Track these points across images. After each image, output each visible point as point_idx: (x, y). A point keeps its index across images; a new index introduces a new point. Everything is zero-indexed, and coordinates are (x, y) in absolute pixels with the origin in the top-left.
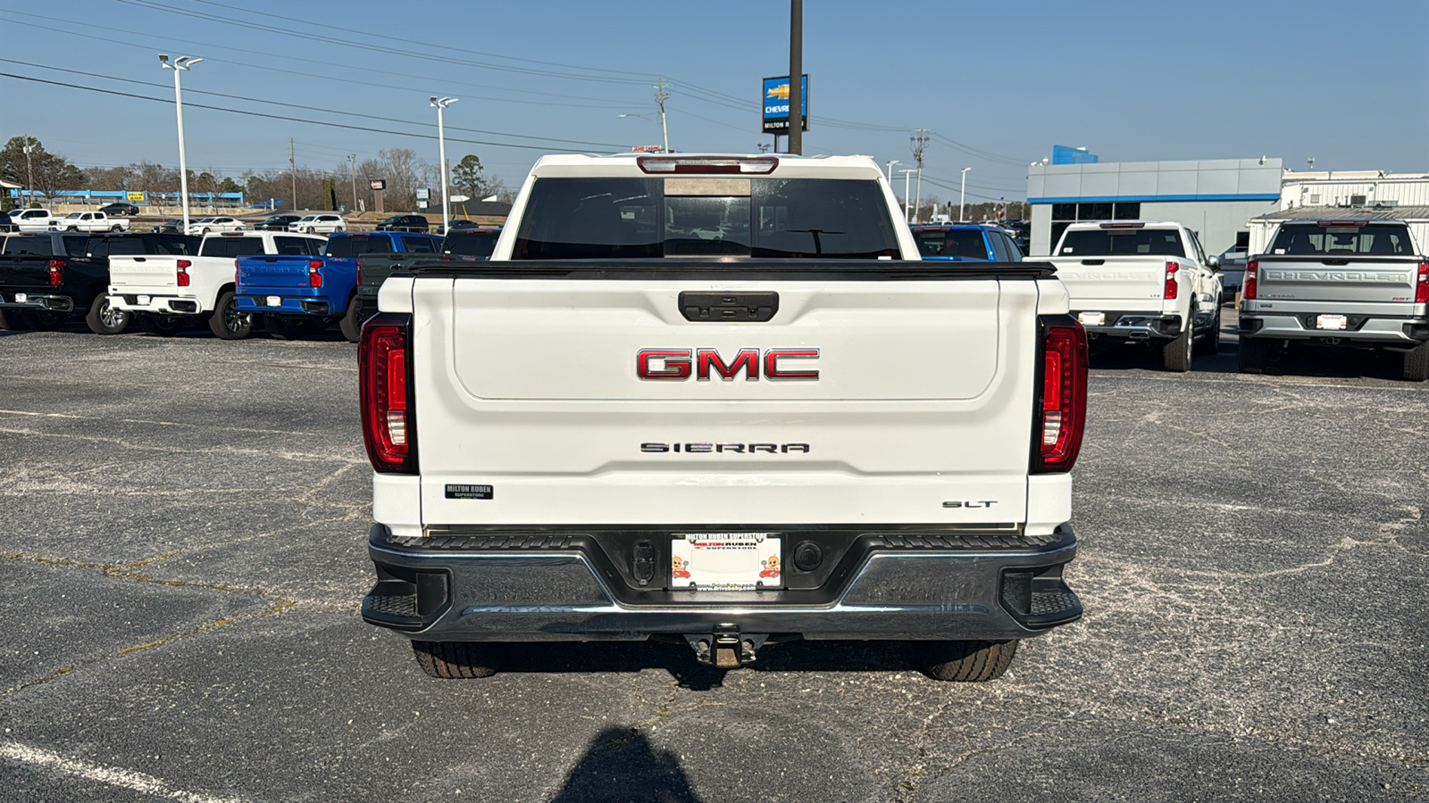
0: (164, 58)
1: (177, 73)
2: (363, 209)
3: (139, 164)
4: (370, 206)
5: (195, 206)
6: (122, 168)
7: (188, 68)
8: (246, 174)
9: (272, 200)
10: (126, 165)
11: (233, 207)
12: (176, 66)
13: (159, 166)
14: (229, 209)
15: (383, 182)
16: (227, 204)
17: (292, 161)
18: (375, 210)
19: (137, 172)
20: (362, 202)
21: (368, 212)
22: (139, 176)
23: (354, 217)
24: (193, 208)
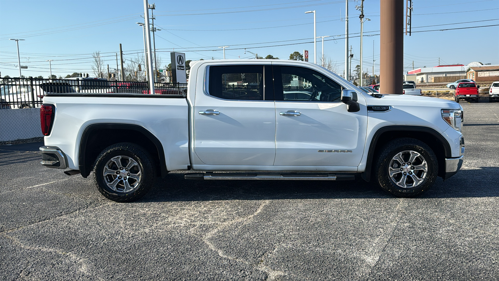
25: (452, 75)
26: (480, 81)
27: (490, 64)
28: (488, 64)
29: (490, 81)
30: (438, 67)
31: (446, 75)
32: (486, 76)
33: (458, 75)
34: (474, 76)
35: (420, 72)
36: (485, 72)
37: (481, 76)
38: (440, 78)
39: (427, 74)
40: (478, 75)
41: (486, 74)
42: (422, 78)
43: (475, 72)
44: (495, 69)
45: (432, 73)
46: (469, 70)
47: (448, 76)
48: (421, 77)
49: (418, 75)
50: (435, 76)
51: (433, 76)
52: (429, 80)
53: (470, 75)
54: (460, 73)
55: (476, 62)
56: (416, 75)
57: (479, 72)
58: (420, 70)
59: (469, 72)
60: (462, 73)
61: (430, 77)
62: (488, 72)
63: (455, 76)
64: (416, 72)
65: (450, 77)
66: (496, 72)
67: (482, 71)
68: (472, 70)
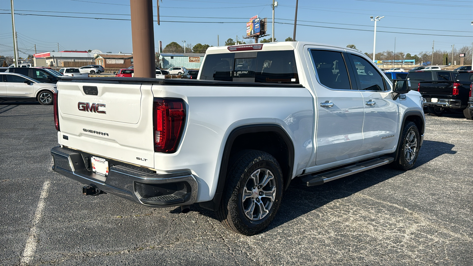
0: (372, 18)
1: (376, 22)
2: (455, 64)
3: (385, 51)
4: (458, 63)
5: (396, 65)
6: (380, 53)
7: (380, 20)
8: (420, 54)
9: (422, 62)
10: (381, 52)
11: (408, 64)
12: (375, 20)
13: (392, 52)
14: (407, 65)
15: (465, 54)
16: (406, 64)
17: (433, 48)
18: (460, 65)
19: (385, 54)
20: (455, 62)
21: (457, 65)
22: (385, 55)
23: (451, 67)
24: (395, 65)
25: (80, 61)
26: (109, 68)
27: (111, 53)
28: (110, 53)
29: (117, 68)
30: (64, 52)
31: (74, 60)
32: (113, 63)
33: (85, 61)
34: (103, 63)
35: (49, 56)
36: (112, 60)
37: (109, 63)
38: (70, 63)
39: (57, 58)
40: (107, 62)
41: (113, 62)
42: (52, 62)
43: (104, 59)
44: (120, 57)
45: (61, 57)
46: (98, 57)
47: (77, 61)
48: (50, 61)
49: (48, 58)
50: (64, 61)
51: (62, 61)
52: (58, 65)
53: (98, 61)
54: (87, 59)
55: (97, 50)
56: (45, 59)
57: (107, 60)
58: (49, 54)
59: (97, 58)
60: (88, 59)
61: (59, 62)
62: (115, 60)
63: (82, 61)
64: (44, 55)
65: (79, 62)
66: (121, 60)
67: (109, 58)
68: (101, 57)
